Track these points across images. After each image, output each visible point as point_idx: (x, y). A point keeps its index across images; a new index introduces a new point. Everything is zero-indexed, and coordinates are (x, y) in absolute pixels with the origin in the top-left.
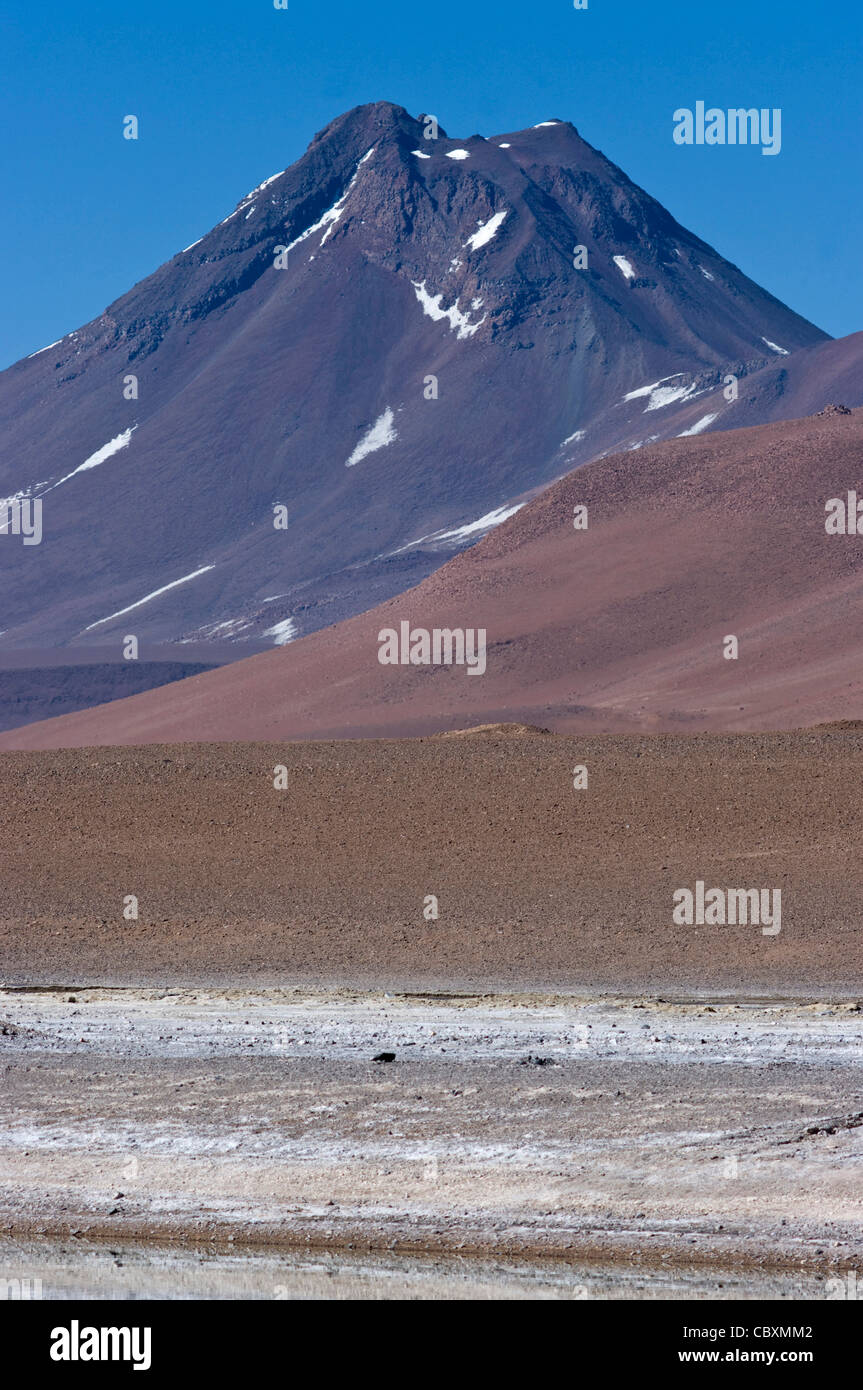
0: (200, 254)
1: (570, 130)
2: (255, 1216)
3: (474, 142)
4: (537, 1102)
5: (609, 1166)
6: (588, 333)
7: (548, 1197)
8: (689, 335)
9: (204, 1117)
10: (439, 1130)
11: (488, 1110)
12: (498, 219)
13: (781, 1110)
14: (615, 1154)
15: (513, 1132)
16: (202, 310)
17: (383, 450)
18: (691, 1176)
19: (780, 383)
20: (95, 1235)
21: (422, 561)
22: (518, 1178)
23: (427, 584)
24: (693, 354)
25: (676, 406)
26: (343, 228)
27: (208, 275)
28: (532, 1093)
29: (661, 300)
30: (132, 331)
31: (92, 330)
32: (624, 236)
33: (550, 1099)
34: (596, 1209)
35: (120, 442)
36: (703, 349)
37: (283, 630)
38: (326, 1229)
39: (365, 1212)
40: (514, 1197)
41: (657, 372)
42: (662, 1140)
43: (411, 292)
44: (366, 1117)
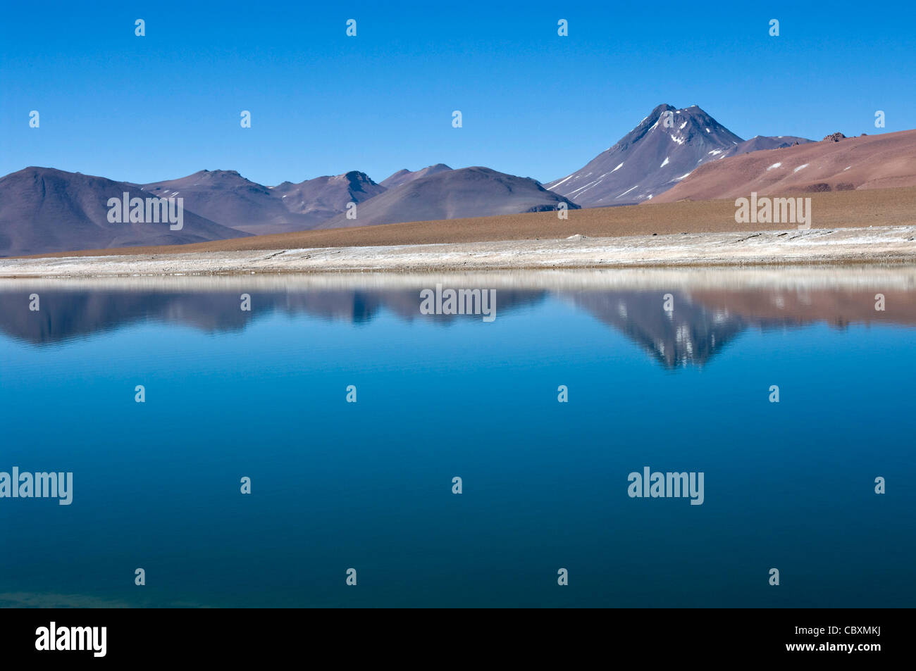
0: (633, 132)
1: (698, 107)
2: (628, 262)
3: (681, 110)
4: (684, 239)
5: (698, 249)
6: (702, 142)
7: (686, 255)
8: (720, 142)
9: (618, 245)
10: (664, 245)
11: (674, 241)
12: (686, 123)
13: (732, 237)
14: (699, 246)
15: (679, 244)
16: (634, 142)
17: (667, 165)
18: (714, 249)
19: (736, 149)
20: (596, 267)
21: (674, 183)
22: (681, 252)
23: (675, 187)
24: (720, 145)
25: (718, 154)
26: (658, 126)
27: (635, 135)
28: (683, 237)
29: (715, 136)
30: (622, 146)
31: (615, 146)
32: (708, 125)
33: (687, 238)
34: (695, 257)
35: (621, 165)
36: (722, 144)
37: (650, 197)
38: (642, 263)
39: (650, 260)
40: (679, 255)
41: (715, 148)
42: (709, 244)
43: (670, 137)
44: (650, 243)
